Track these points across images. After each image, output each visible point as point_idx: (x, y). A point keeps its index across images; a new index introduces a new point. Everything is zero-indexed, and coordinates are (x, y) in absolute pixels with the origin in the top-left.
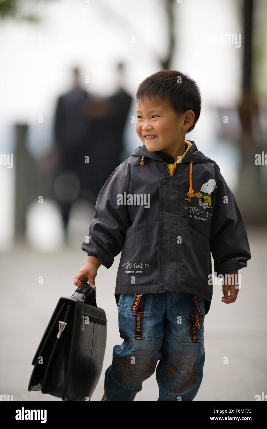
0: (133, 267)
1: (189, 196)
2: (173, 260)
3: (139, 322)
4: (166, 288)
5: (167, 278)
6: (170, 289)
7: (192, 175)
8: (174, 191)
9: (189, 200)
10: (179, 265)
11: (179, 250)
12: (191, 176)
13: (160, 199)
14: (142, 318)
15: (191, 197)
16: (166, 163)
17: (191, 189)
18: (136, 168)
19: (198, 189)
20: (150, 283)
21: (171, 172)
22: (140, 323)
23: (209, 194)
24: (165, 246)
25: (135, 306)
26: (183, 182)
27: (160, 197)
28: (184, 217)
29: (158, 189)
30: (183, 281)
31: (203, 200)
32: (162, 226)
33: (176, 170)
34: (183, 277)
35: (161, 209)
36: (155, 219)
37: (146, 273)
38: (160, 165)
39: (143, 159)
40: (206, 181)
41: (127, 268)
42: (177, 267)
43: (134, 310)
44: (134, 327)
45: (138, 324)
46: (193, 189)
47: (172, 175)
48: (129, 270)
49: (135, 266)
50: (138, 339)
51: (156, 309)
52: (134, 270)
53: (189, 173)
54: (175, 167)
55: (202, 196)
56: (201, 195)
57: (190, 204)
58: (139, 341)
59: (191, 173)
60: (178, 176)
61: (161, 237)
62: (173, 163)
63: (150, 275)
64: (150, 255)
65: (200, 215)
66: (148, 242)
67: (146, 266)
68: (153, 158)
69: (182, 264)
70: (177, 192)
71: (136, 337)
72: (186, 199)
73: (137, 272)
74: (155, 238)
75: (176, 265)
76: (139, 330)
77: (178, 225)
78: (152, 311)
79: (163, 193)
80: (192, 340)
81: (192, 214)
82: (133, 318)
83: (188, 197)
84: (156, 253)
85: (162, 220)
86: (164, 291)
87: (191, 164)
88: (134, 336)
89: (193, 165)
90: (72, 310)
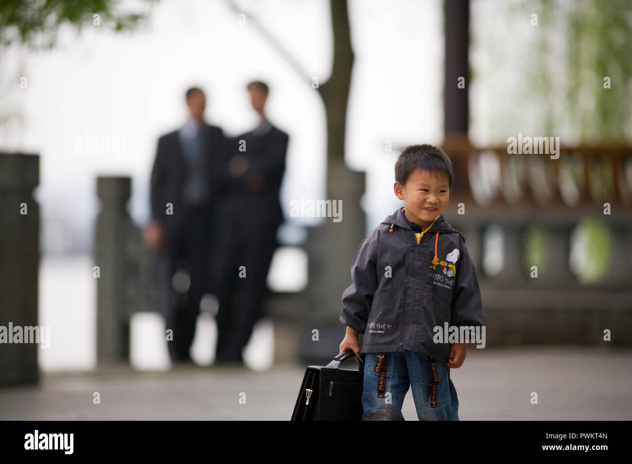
0: (376, 326)
1: (434, 264)
2: (414, 323)
3: (382, 381)
4: (405, 347)
5: (407, 338)
6: (409, 349)
7: (438, 245)
8: (420, 258)
9: (434, 267)
10: (419, 328)
11: (420, 313)
12: (436, 245)
13: (406, 265)
14: (385, 378)
15: (436, 265)
16: (414, 232)
17: (436, 257)
18: (385, 235)
19: (443, 257)
20: (391, 343)
21: (418, 241)
22: (382, 383)
23: (454, 262)
24: (407, 309)
25: (378, 368)
26: (429, 250)
27: (406, 263)
28: (428, 283)
29: (405, 256)
30: (421, 343)
31: (448, 269)
32: (406, 290)
33: (423, 239)
34: (422, 339)
35: (407, 274)
36: (400, 283)
37: (387, 333)
38: (409, 233)
39: (392, 227)
40: (451, 251)
41: (371, 327)
42: (417, 329)
43: (376, 372)
44: (376, 386)
45: (381, 383)
46: (437, 257)
47: (419, 243)
48: (372, 329)
49: (378, 326)
50: (381, 397)
51: (398, 369)
52: (377, 330)
53: (435, 243)
54: (422, 236)
55: (448, 265)
56: (446, 263)
57: (434, 272)
58: (382, 399)
59: (436, 242)
60: (424, 244)
61: (405, 300)
62: (420, 232)
63: (392, 335)
64: (393, 316)
65: (443, 283)
66: (392, 305)
67: (388, 326)
68: (402, 226)
69: (422, 326)
70: (423, 259)
71: (378, 395)
72: (431, 267)
73: (379, 332)
74: (399, 300)
75: (416, 327)
76: (381, 389)
77: (421, 290)
78: (395, 372)
79: (409, 259)
80: (432, 405)
81: (436, 281)
82: (376, 378)
83: (432, 265)
84: (399, 315)
85: (406, 284)
86: (403, 351)
87: (438, 234)
88: (377, 394)
89: (439, 236)
90: (317, 378)
